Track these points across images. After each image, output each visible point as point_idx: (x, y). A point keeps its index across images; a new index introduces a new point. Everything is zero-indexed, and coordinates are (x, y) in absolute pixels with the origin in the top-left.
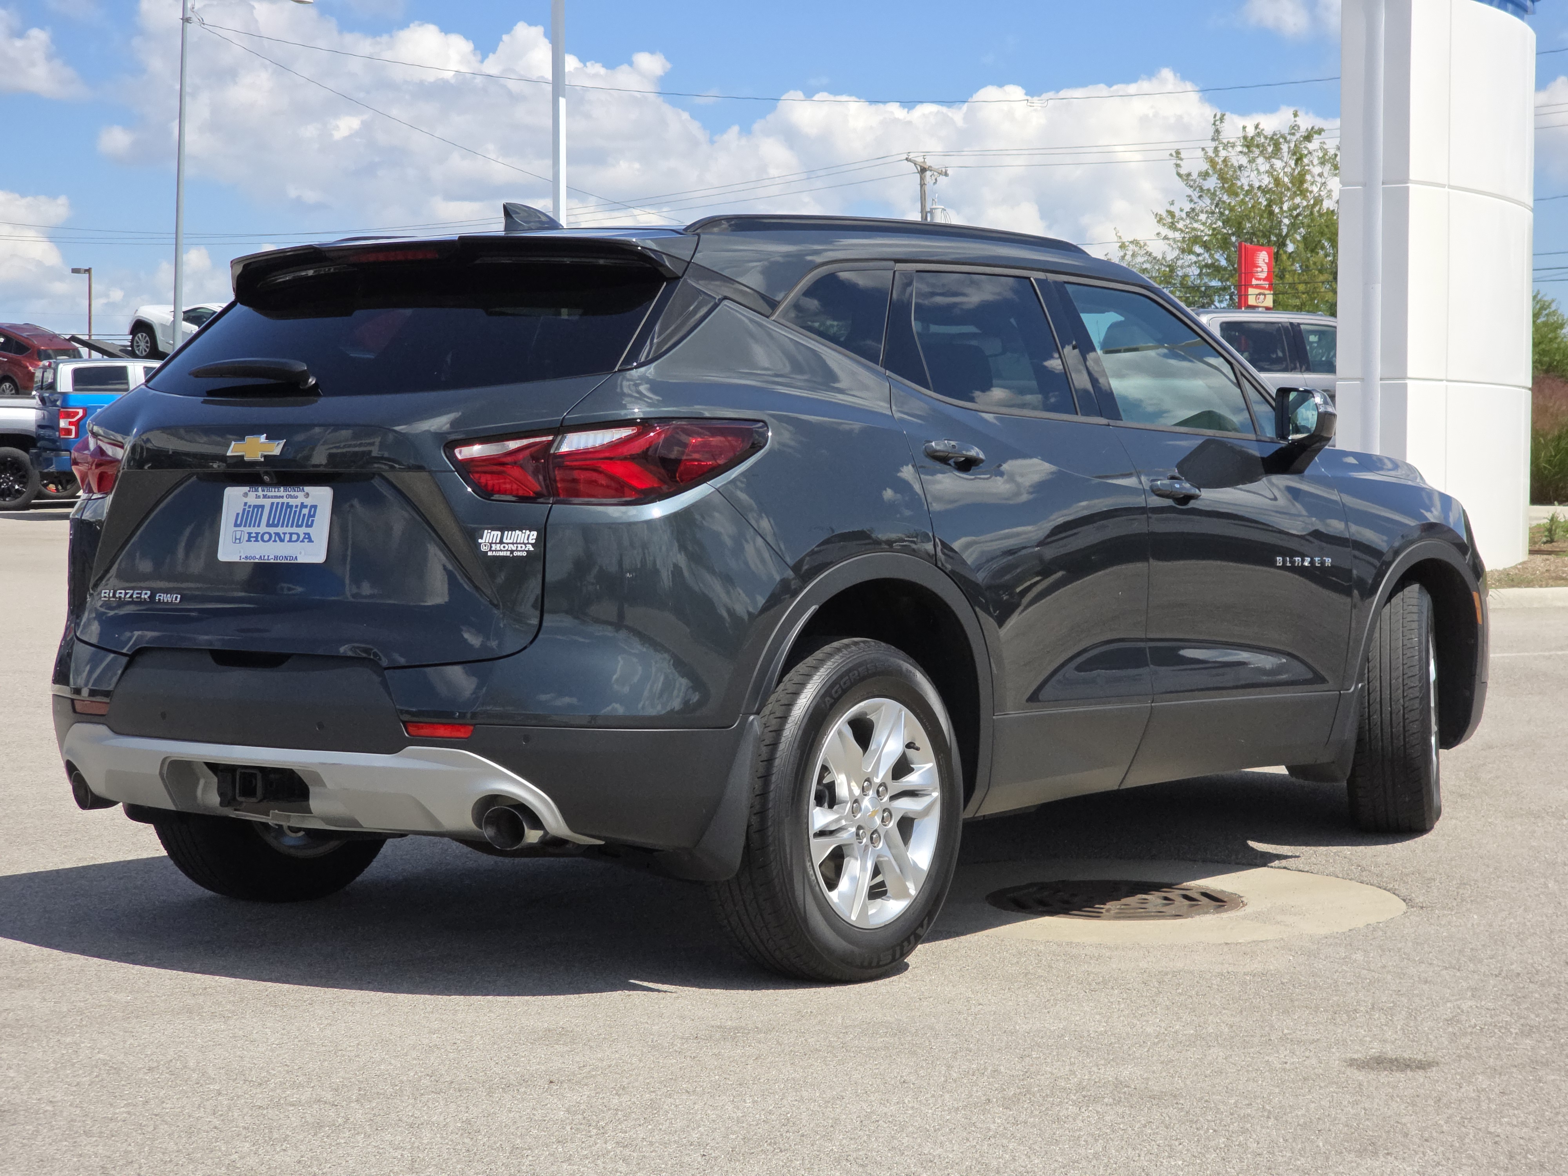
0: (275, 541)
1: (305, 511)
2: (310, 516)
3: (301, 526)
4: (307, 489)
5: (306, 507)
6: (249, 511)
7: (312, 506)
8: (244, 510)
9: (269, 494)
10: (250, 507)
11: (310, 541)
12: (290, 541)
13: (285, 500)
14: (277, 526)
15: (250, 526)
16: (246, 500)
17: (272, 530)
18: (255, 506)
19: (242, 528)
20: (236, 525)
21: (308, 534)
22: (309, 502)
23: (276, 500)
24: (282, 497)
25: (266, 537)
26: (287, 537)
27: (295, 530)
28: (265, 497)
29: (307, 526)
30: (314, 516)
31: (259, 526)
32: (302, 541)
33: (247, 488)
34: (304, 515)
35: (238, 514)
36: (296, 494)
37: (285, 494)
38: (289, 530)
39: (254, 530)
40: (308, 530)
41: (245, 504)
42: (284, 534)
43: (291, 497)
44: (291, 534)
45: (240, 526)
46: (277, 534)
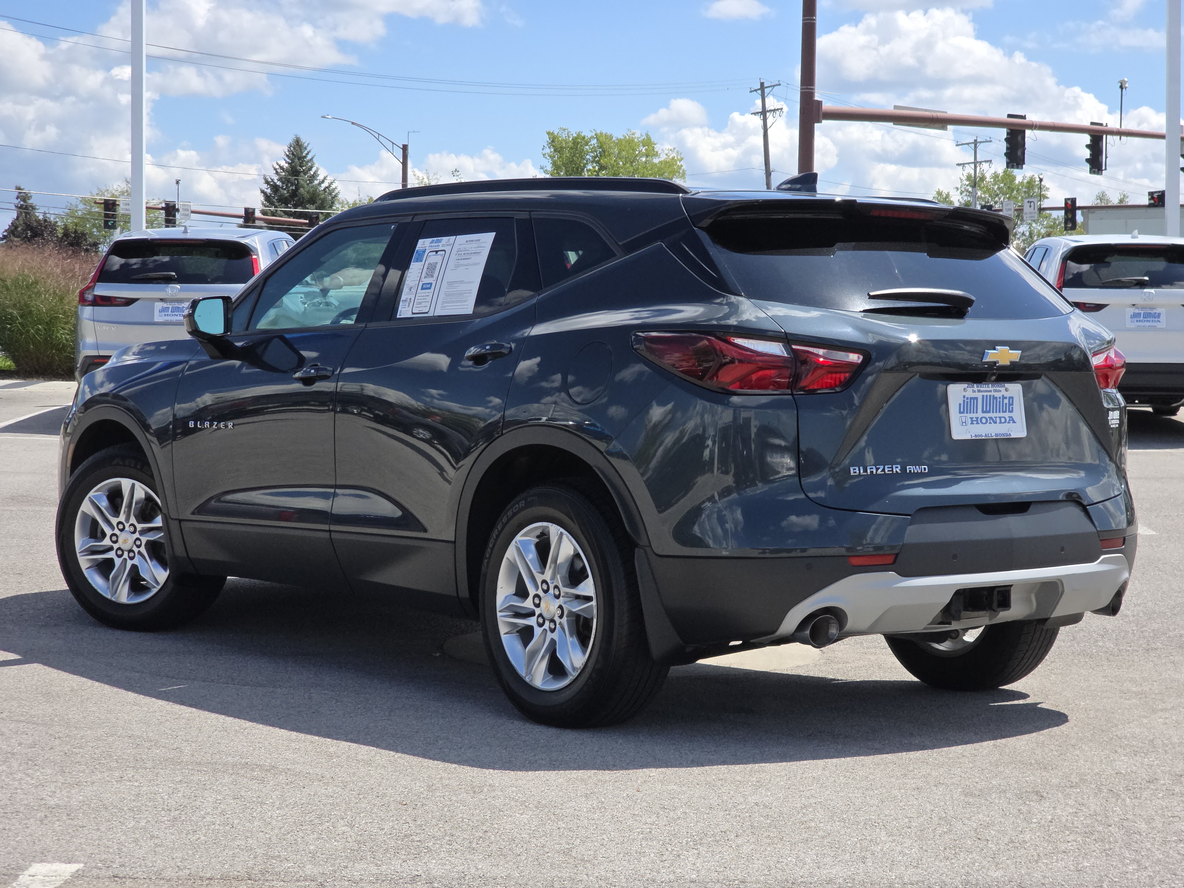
0: (990, 423)
1: (1006, 401)
2: (1010, 405)
3: (1005, 412)
4: (1007, 385)
5: (1006, 398)
6: (967, 402)
7: (1010, 398)
8: (964, 401)
9: (982, 389)
10: (967, 398)
11: (1014, 422)
12: (1001, 422)
13: (992, 393)
14: (989, 412)
15: (970, 413)
16: (964, 394)
17: (987, 415)
18: (971, 398)
19: (965, 414)
20: (960, 412)
21: (1012, 417)
22: (1007, 394)
23: (985, 394)
24: (991, 391)
25: (984, 420)
26: (998, 420)
27: (1002, 414)
28: (979, 391)
29: (1010, 412)
30: (1012, 404)
31: (977, 412)
32: (1009, 423)
33: (967, 385)
34: (1006, 404)
35: (960, 404)
36: (1000, 389)
37: (992, 389)
38: (998, 415)
39: (974, 415)
40: (1010, 414)
41: (964, 397)
42: (996, 417)
43: (996, 391)
44: (1000, 418)
45: (963, 413)
46: (991, 418)
